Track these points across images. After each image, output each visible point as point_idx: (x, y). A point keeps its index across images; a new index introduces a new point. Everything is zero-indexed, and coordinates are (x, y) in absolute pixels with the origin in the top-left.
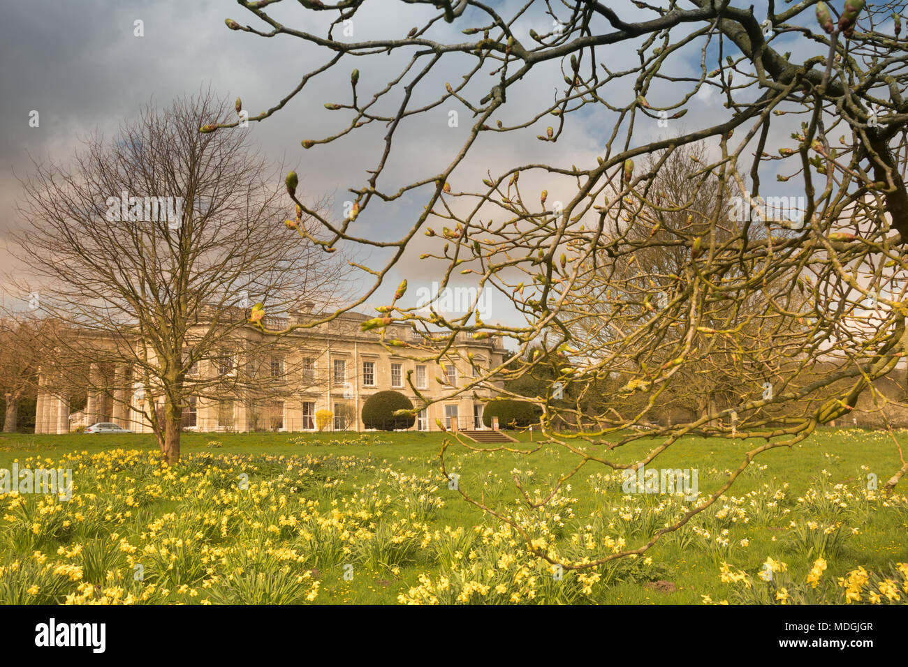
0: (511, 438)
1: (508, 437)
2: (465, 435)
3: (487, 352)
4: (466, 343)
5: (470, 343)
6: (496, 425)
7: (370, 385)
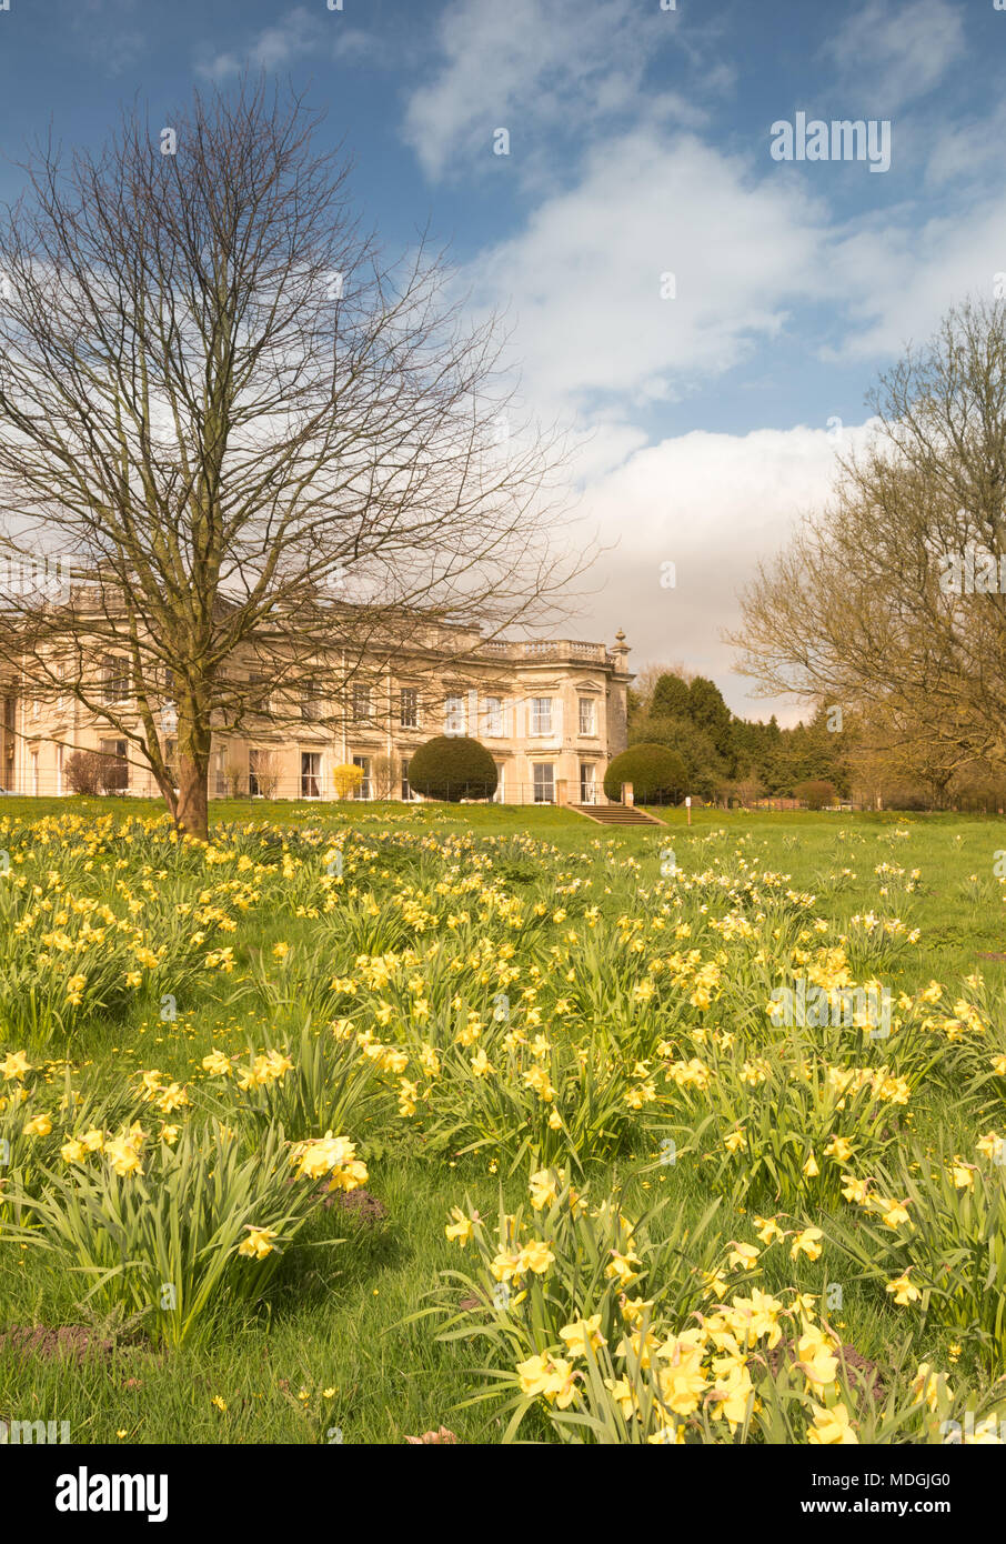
0: (655, 819)
1: (649, 816)
2: (580, 812)
3: (603, 676)
4: (571, 661)
5: (577, 662)
6: (629, 796)
7: (410, 727)
